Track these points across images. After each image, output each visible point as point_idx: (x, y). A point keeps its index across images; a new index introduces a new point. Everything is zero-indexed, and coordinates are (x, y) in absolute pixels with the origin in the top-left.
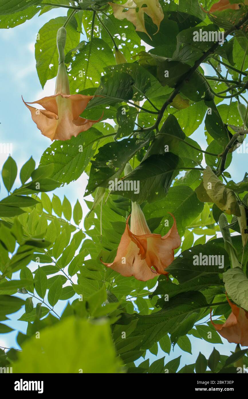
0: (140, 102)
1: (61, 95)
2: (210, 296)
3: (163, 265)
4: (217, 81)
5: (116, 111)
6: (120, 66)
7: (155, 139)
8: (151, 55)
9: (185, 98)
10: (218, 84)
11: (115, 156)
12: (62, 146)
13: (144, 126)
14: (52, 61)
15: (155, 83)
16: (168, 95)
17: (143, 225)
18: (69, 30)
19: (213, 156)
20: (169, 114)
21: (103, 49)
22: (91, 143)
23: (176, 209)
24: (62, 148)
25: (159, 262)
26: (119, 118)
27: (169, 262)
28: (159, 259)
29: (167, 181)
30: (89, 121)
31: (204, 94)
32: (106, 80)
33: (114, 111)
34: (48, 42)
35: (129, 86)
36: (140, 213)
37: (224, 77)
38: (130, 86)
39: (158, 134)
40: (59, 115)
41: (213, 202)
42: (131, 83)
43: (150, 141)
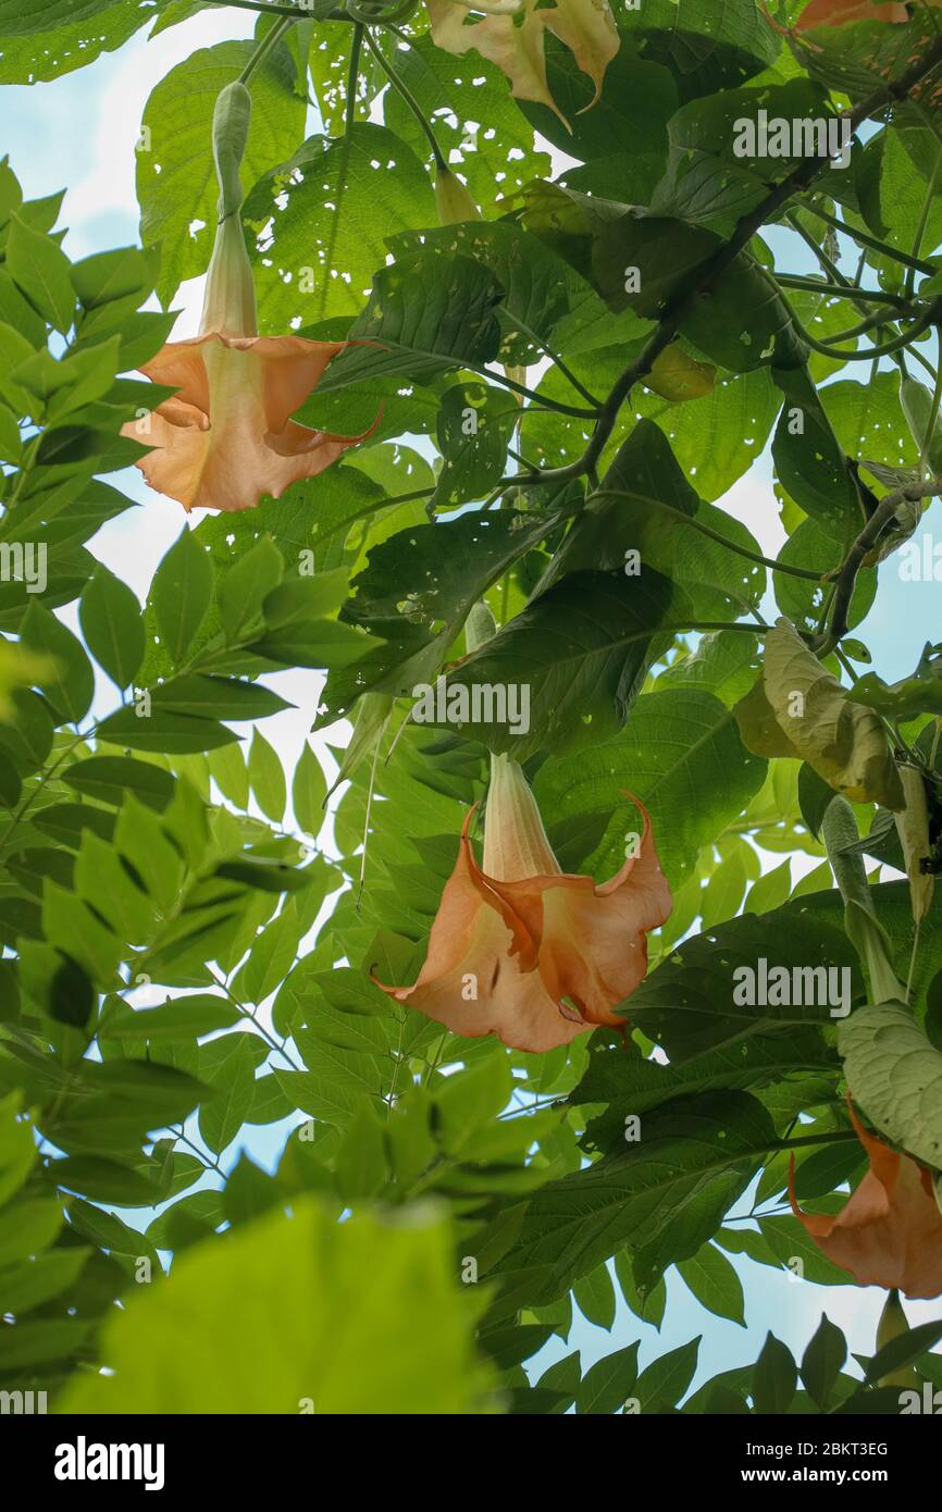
0: (527, 368)
1: (223, 336)
2: (787, 1110)
3: (607, 990)
4: (823, 295)
5: (437, 406)
6: (449, 233)
7: (583, 511)
8: (570, 193)
9: (698, 357)
10: (828, 305)
11: (432, 576)
12: (231, 539)
13: (542, 464)
14: (202, 209)
15: (586, 299)
16: (635, 343)
17: (531, 840)
18: (263, 94)
19: (806, 580)
20: (639, 417)
21: (391, 164)
22: (340, 525)
23: (660, 777)
24: (230, 544)
25: (593, 981)
26: (447, 431)
27: (629, 980)
28: (590, 967)
29: (626, 672)
30: (327, 439)
31: (772, 345)
32: (394, 282)
33: (430, 403)
34: (185, 136)
35: (483, 307)
36: (519, 793)
37: (850, 279)
38: (486, 308)
39: (596, 492)
40: (211, 413)
41: (799, 756)
42: (492, 298)
43: (563, 519)
